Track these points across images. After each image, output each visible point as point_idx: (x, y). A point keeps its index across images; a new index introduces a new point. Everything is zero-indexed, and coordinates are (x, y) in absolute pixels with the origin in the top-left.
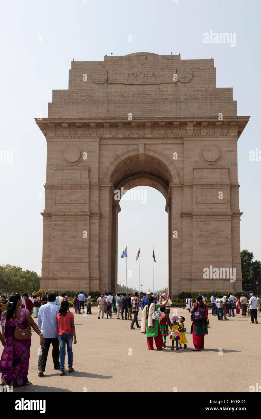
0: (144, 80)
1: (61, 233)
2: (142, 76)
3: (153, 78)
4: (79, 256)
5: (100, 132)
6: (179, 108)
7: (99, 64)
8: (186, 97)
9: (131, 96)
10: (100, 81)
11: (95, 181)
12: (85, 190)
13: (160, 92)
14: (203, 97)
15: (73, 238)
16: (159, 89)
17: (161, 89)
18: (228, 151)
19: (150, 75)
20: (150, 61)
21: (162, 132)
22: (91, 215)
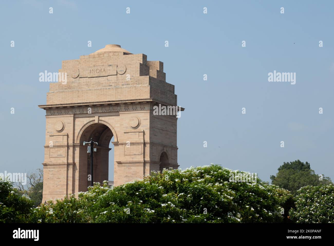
0: (99, 74)
1: (52, 176)
2: (98, 71)
3: (104, 72)
4: (61, 190)
5: (74, 110)
6: (117, 92)
7: (77, 61)
8: (122, 84)
9: (92, 85)
10: (75, 76)
11: (71, 142)
12: (65, 148)
13: (108, 81)
14: (132, 83)
15: (58, 179)
16: (107, 79)
17: (109, 79)
18: (144, 119)
19: (102, 71)
20: (105, 57)
21: (107, 108)
22: (68, 165)
